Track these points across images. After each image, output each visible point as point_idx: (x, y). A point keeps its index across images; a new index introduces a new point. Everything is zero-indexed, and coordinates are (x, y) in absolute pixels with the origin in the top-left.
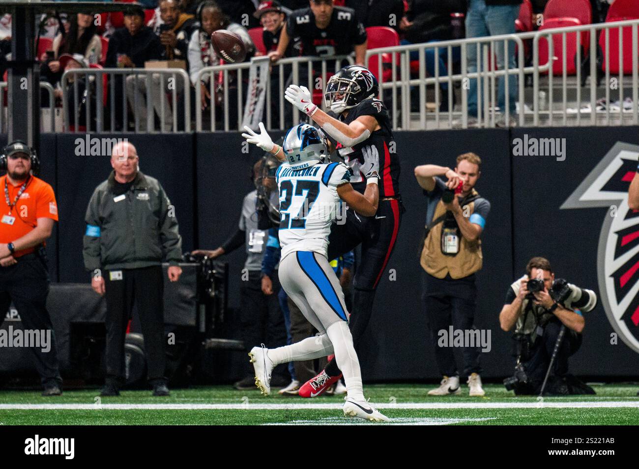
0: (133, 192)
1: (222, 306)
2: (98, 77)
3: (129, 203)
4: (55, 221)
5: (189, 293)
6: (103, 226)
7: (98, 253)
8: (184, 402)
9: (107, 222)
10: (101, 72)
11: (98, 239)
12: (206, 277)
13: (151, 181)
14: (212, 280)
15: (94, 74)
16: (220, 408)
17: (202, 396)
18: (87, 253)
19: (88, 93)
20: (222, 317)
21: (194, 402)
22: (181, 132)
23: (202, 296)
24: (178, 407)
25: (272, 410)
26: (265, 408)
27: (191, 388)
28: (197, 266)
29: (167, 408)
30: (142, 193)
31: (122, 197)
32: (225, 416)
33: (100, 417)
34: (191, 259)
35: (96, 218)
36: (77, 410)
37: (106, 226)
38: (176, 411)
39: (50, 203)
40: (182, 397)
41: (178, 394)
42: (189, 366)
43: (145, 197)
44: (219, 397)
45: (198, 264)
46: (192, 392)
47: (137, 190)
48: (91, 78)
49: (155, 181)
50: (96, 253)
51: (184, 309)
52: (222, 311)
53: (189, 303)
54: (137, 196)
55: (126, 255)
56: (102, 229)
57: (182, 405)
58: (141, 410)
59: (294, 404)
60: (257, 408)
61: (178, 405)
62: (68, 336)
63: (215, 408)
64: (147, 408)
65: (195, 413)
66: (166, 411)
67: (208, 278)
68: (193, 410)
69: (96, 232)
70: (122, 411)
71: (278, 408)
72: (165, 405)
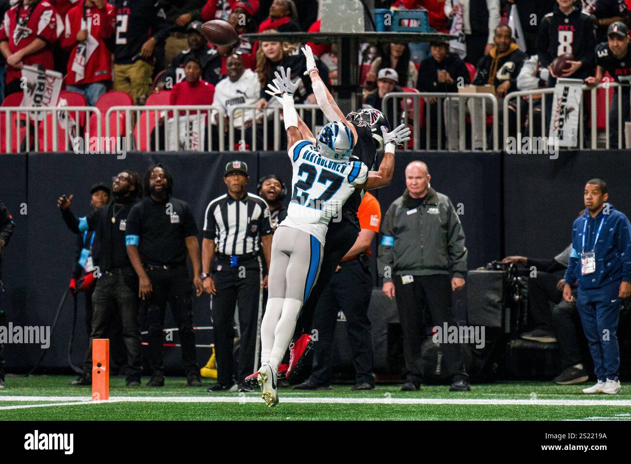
0: (424, 206)
1: (526, 309)
2: (415, 100)
3: (421, 216)
4: (376, 233)
5: (495, 297)
6: (397, 236)
7: (391, 261)
8: (490, 398)
9: (399, 232)
10: (417, 96)
11: (391, 248)
12: (511, 282)
13: (442, 197)
14: (517, 286)
15: (411, 97)
16: (523, 404)
17: (507, 392)
18: (381, 261)
19: (406, 115)
20: (525, 319)
21: (499, 398)
22: (490, 151)
23: (507, 301)
24: (485, 402)
25: (570, 406)
26: (564, 404)
27: (497, 383)
28: (503, 273)
29: (475, 403)
30: (433, 208)
31: (415, 211)
32: (527, 412)
33: (414, 412)
34: (498, 267)
35: (391, 229)
36: (393, 404)
37: (399, 236)
38: (483, 406)
39: (372, 216)
40: (488, 393)
41: (485, 390)
42: (495, 364)
43: (435, 211)
44: (523, 393)
45: (504, 272)
46: (498, 387)
47: (429, 204)
48: (409, 101)
49: (446, 197)
50: (388, 261)
51: (490, 311)
52: (526, 314)
53: (495, 306)
54: (428, 210)
55: (414, 263)
56: (395, 238)
57: (488, 400)
58: (451, 405)
59: (590, 401)
60: (556, 404)
61: (485, 400)
62: (386, 336)
63: (519, 404)
64: (457, 403)
65: (501, 408)
66: (474, 406)
67: (513, 284)
68: (499, 405)
69: (389, 242)
70: (434, 405)
71: (575, 404)
72: (473, 400)
